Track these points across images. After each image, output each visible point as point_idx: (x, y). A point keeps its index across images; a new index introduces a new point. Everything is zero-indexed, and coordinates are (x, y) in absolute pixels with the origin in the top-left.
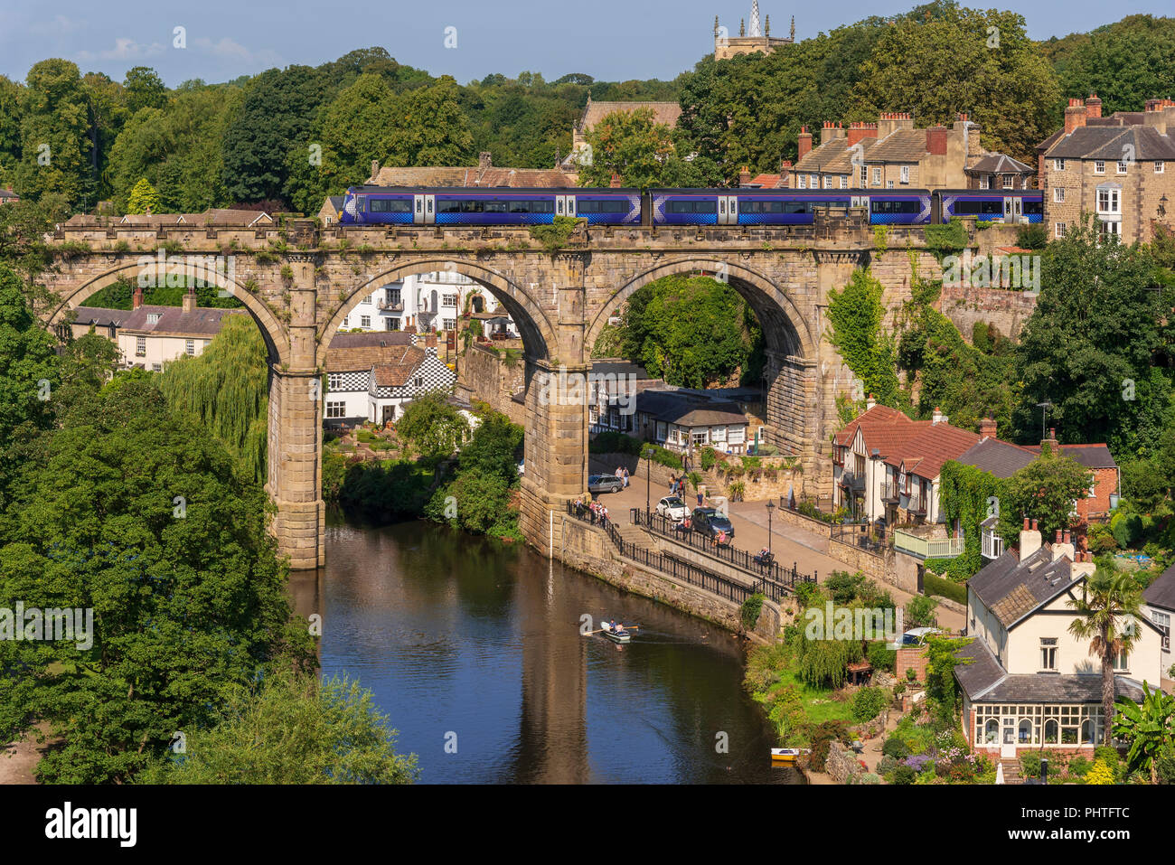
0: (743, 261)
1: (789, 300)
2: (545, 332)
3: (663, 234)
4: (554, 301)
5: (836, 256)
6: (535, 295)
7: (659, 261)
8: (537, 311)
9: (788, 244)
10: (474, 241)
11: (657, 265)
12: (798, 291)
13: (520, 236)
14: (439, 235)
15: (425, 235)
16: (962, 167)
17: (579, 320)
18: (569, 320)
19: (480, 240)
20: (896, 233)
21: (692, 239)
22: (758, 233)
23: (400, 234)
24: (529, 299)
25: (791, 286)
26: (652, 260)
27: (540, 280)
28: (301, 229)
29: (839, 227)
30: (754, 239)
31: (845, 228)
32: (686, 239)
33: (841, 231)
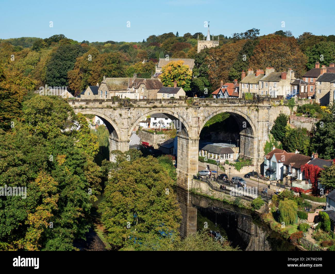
0: (239, 109)
1: (251, 120)
2: (187, 129)
3: (219, 102)
4: (190, 121)
5: (263, 108)
6: (185, 119)
7: (217, 109)
8: (186, 123)
9: (250, 104)
10: (170, 104)
11: (217, 111)
12: (253, 117)
13: (182, 103)
14: (161, 102)
15: (157, 103)
16: (290, 83)
17: (197, 126)
18: (194, 126)
19: (171, 104)
20: (278, 102)
21: (226, 103)
22: (243, 102)
23: (150, 102)
24: (184, 120)
25: (251, 116)
26: (216, 109)
27: (187, 115)
28: (125, 102)
29: (264, 100)
30: (242, 103)
31: (266, 100)
32: (225, 103)
33: (265, 101)
